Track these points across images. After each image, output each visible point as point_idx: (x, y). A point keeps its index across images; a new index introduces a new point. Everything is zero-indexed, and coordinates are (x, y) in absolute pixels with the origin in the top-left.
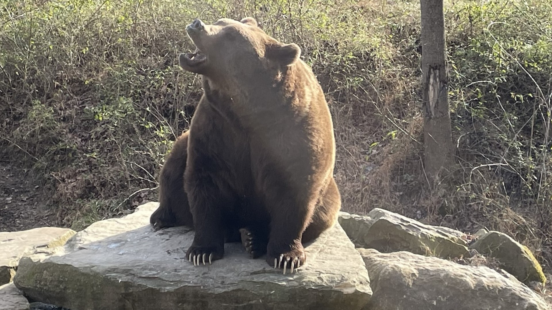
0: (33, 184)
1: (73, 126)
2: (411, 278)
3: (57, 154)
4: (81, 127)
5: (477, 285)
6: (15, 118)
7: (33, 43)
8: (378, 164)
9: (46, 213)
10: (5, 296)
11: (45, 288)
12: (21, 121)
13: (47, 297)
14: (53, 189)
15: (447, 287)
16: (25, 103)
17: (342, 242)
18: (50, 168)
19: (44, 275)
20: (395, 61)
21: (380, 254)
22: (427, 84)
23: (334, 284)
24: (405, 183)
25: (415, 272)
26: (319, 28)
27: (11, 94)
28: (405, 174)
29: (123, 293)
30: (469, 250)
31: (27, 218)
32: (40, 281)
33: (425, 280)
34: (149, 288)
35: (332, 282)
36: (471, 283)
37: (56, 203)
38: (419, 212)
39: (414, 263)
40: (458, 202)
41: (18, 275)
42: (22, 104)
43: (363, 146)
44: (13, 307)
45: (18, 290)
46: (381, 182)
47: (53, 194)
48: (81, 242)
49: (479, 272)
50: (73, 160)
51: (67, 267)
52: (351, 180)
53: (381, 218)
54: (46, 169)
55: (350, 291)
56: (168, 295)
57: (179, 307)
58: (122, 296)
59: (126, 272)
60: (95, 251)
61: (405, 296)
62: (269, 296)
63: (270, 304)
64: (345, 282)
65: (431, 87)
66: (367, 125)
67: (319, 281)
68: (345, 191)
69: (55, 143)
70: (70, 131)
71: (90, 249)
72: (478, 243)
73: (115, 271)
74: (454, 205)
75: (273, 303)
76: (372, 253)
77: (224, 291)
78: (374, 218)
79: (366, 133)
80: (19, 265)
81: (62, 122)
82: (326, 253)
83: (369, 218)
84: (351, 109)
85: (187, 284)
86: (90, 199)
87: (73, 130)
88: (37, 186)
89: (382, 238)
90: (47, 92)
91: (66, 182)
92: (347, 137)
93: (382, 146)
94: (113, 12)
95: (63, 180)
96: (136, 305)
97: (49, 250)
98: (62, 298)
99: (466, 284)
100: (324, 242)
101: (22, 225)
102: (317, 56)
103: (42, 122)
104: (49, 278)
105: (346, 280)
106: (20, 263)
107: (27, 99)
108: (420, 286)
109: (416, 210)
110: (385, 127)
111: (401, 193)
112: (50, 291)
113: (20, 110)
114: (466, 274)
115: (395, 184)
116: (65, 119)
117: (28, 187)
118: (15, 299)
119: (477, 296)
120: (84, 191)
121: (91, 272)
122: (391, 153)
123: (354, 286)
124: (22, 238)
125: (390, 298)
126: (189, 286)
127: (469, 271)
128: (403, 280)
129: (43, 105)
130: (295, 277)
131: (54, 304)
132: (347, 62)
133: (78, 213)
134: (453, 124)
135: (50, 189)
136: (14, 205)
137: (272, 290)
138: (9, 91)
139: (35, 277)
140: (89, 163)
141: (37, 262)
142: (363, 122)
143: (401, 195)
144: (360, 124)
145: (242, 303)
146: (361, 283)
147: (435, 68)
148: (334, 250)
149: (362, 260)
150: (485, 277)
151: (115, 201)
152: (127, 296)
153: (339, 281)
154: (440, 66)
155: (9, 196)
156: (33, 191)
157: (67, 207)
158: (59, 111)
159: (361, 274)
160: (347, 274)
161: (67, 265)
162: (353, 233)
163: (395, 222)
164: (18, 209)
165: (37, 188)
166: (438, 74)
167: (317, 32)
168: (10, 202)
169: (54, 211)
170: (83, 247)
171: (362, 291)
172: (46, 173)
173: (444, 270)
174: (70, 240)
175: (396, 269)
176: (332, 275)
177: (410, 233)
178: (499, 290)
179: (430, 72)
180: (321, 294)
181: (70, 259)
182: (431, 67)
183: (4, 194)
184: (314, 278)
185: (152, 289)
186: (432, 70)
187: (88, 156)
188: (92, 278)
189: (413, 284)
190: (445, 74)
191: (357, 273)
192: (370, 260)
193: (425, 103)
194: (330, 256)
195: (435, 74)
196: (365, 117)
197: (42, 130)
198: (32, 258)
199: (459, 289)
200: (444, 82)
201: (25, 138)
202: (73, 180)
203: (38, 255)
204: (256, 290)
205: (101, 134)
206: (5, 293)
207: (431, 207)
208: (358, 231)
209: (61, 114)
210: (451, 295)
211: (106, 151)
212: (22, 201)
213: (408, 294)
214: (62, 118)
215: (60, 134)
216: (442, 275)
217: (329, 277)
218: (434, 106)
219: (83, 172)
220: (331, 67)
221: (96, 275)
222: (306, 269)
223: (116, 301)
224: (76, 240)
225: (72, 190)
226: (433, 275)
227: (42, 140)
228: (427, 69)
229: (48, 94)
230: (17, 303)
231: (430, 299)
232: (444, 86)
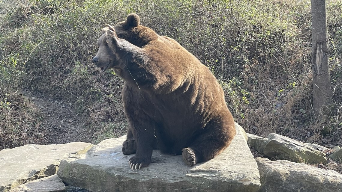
0: (76, 112)
1: (99, 77)
2: (285, 176)
3: (90, 95)
4: (104, 78)
5: (325, 181)
6: (66, 73)
7: (75, 26)
8: (284, 102)
9: (83, 130)
10: (52, 182)
11: (74, 178)
12: (68, 74)
13: (76, 183)
14: (87, 115)
15: (307, 181)
16: (71, 64)
17: (246, 154)
18: (86, 103)
19: (74, 171)
20: (297, 38)
21: (270, 161)
22: (315, 53)
23: (239, 179)
24: (300, 115)
25: (288, 172)
26: (249, 17)
27: (63, 58)
28: (301, 109)
29: (118, 182)
30: (326, 159)
31: (72, 133)
32: (72, 174)
33: (293, 178)
34: (132, 179)
35: (237, 178)
36: (321, 179)
37: (89, 124)
38: (309, 132)
39: (289, 167)
40: (334, 127)
41: (59, 170)
42: (69, 64)
43: (276, 91)
44: (56, 188)
45: (59, 179)
46: (286, 114)
47: (87, 119)
48: (95, 152)
49: (326, 173)
50: (99, 98)
51: (86, 166)
52: (268, 112)
53: (273, 140)
54: (83, 104)
55: (248, 183)
56: (143, 184)
57: (149, 190)
58: (117, 183)
59: (120, 170)
60: (103, 158)
61: (281, 187)
62: (201, 185)
63: (202, 190)
64: (245, 178)
65: (317, 55)
66: (279, 78)
67: (230, 177)
68: (263, 119)
69: (89, 88)
70: (98, 81)
71: (100, 156)
72: (334, 155)
73: (113, 169)
74: (331, 129)
75: (203, 189)
76: (265, 160)
77: (175, 182)
78: (270, 139)
79: (278, 83)
80: (60, 164)
81: (93, 75)
82: (236, 161)
83: (267, 139)
84: (268, 68)
85: (154, 177)
86: (108, 122)
87: (100, 80)
88: (78, 114)
89: (274, 151)
90: (84, 56)
91: (95, 112)
92: (266, 86)
93: (288, 91)
94: (123, 6)
95: (93, 111)
96: (125, 188)
97: (77, 156)
98: (83, 184)
99: (318, 180)
100: (236, 154)
101: (69, 137)
102: (247, 35)
103: (81, 75)
104: (77, 172)
105: (246, 177)
106: (61, 163)
107: (72, 61)
108: (290, 181)
109: (307, 131)
110: (290, 79)
111: (298, 121)
112: (77, 180)
113: (68, 67)
114: (319, 174)
115: (294, 115)
116: (94, 73)
117: (73, 114)
118: (58, 184)
119: (324, 187)
120: (105, 117)
121: (100, 169)
122: (293, 96)
123: (250, 181)
124: (63, 148)
125: (273, 187)
126: (155, 179)
127: (320, 172)
128: (280, 178)
129: (82, 65)
130: (216, 174)
131: (79, 187)
132: (267, 38)
133: (101, 131)
134: (332, 78)
135: (86, 116)
136: (65, 125)
137: (203, 182)
138: (61, 56)
139: (69, 172)
140: (109, 100)
141: (70, 163)
142: (277, 76)
143: (298, 122)
144: (274, 78)
145: (186, 189)
146: (254, 179)
147: (320, 43)
148: (241, 159)
149: (257, 165)
150: (330, 176)
151: (123, 124)
152: (120, 183)
153: (241, 178)
154: (323, 42)
155: (62, 120)
156: (76, 116)
157: (95, 127)
158: (91, 68)
159: (255, 173)
160: (247, 173)
161: (86, 165)
162: (258, 148)
163: (281, 142)
164: (67, 128)
165: (78, 115)
166: (322, 47)
167: (249, 19)
168: (62, 123)
169: (88, 129)
170: (96, 154)
171: (255, 183)
172: (83, 106)
173: (305, 172)
174: (90, 150)
175: (276, 171)
176: (238, 174)
177: (290, 148)
178: (338, 184)
179: (317, 46)
180: (231, 185)
181: (88, 161)
182: (317, 43)
183: (59, 118)
184: (227, 176)
185: (134, 180)
186: (318, 44)
187: (107, 96)
188: (100, 173)
189: (287, 179)
190: (326, 47)
191: (253, 173)
192: (263, 165)
193: (314, 65)
194: (238, 162)
195: (320, 47)
196: (277, 73)
197: (81, 80)
198: (67, 161)
199: (313, 183)
200: (326, 52)
201: (71, 84)
202: (99, 111)
203: (71, 158)
204: (194, 181)
205: (116, 82)
206: (52, 180)
207: (316, 130)
208: (260, 146)
209: (92, 70)
210: (309, 186)
211: (119, 93)
212: (69, 122)
213: (283, 185)
214: (93, 73)
215: (91, 82)
216: (304, 174)
217: (236, 175)
218: (319, 67)
219: (105, 105)
220: (257, 42)
221: (102, 171)
222: (223, 170)
223: (114, 186)
224: (92, 150)
225: (98, 116)
226: (298, 175)
227: (81, 86)
228: (315, 44)
229: (85, 58)
230: (59, 186)
231: (296, 189)
232: (326, 54)
